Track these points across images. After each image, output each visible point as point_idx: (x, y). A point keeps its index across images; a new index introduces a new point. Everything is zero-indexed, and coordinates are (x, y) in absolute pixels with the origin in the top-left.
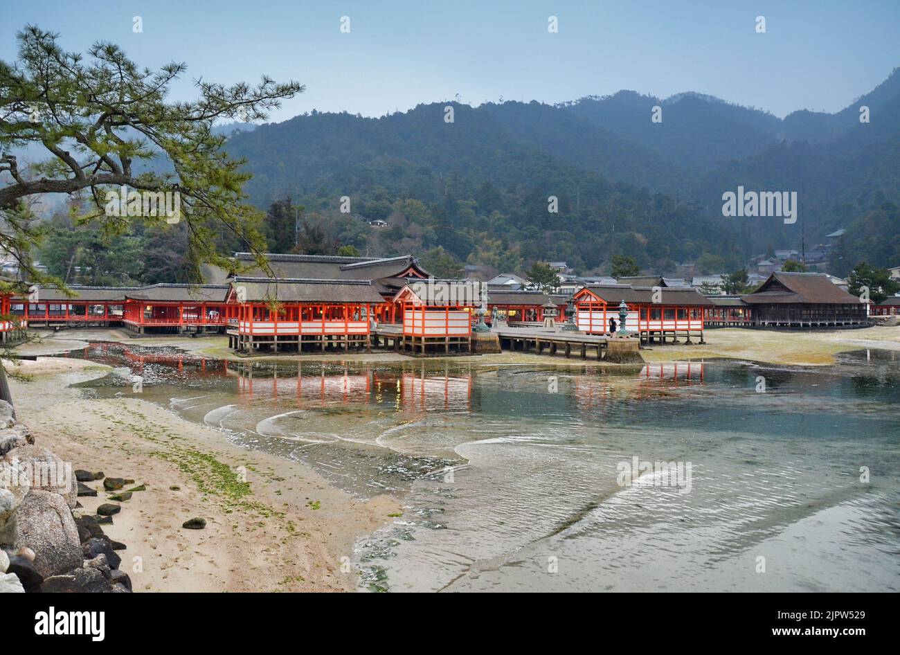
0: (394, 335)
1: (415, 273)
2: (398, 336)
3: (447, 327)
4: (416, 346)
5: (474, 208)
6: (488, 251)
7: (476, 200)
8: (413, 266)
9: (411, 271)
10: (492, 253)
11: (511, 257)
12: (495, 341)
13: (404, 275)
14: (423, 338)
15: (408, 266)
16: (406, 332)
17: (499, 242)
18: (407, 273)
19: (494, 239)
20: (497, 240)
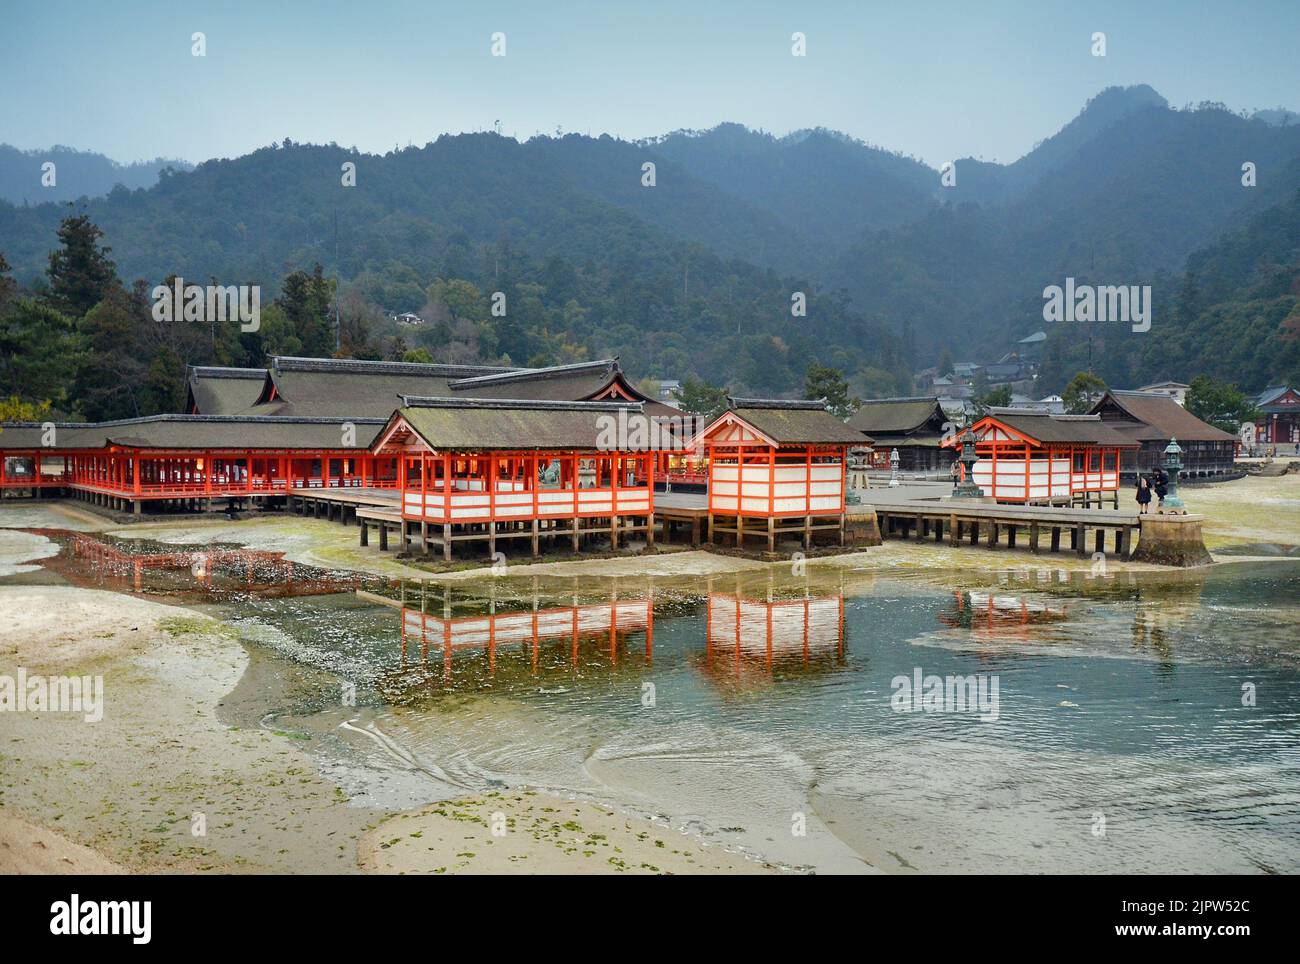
0: (692, 515)
1: (621, 392)
2: (700, 515)
3: (808, 497)
4: (744, 535)
8: (619, 380)
9: (615, 389)
12: (871, 521)
13: (603, 395)
14: (771, 521)
15: (610, 380)
16: (715, 506)
18: (607, 392)
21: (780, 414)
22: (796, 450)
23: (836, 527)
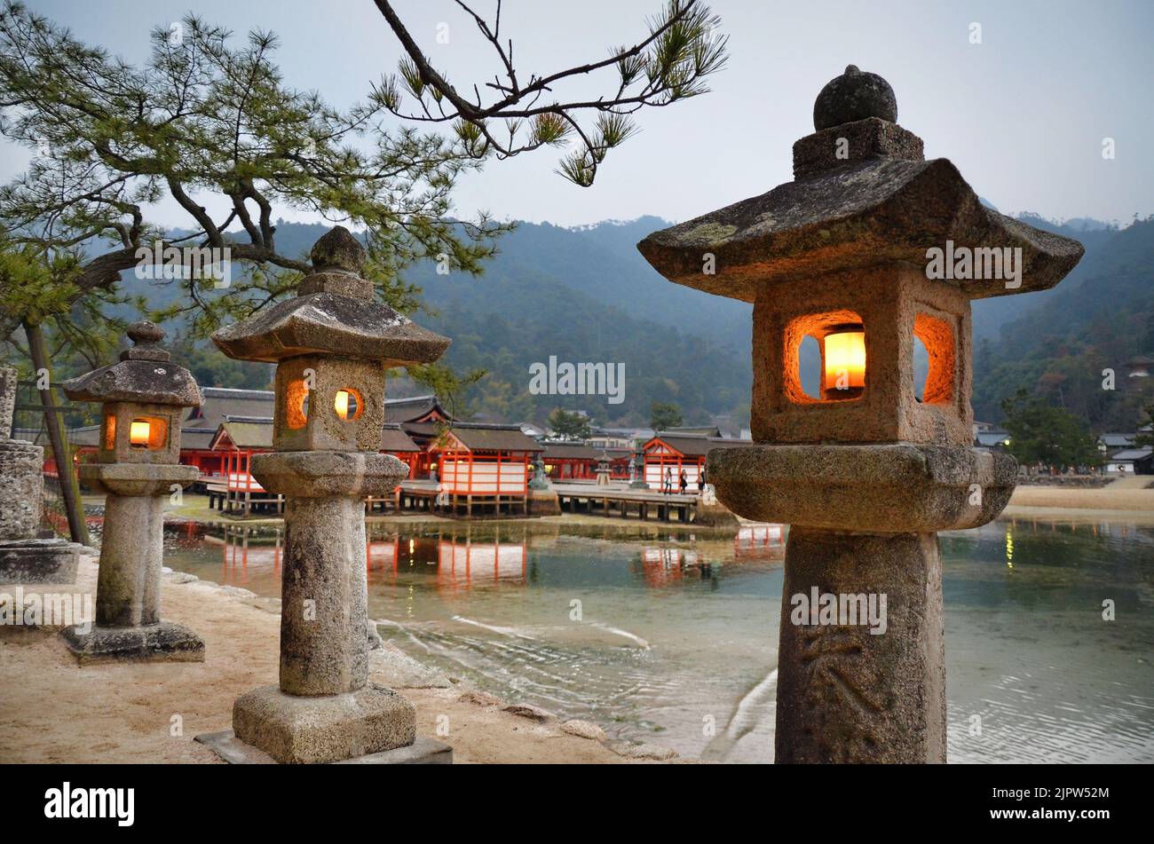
5: (477, 344)
6: (495, 396)
7: (479, 334)
8: (437, 408)
9: (434, 415)
10: (500, 398)
11: (522, 403)
13: (425, 419)
15: (430, 409)
17: (508, 386)
19: (501, 381)
20: (505, 383)
21: (484, 432)
22: (489, 454)
23: (521, 502)
